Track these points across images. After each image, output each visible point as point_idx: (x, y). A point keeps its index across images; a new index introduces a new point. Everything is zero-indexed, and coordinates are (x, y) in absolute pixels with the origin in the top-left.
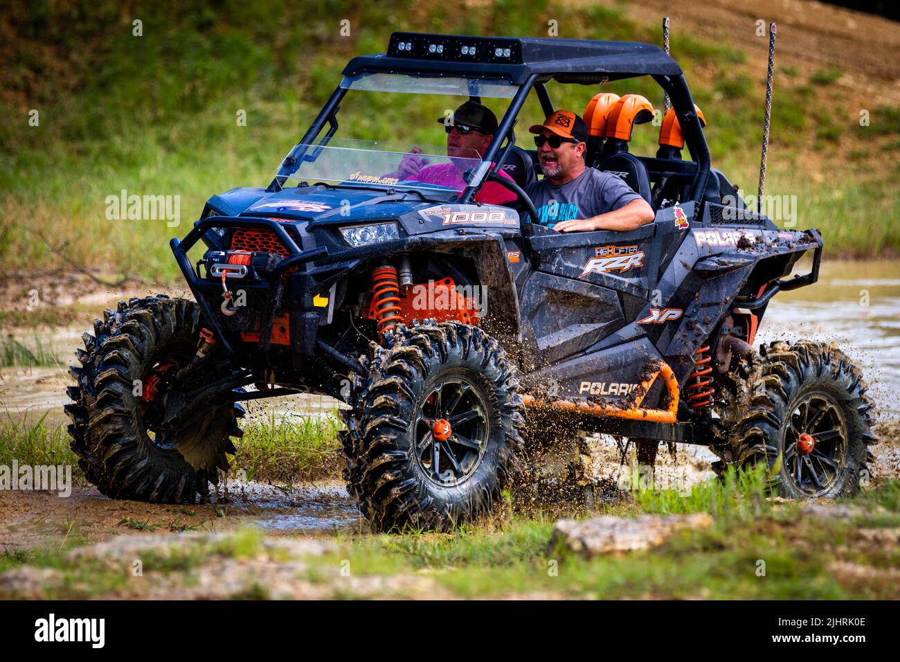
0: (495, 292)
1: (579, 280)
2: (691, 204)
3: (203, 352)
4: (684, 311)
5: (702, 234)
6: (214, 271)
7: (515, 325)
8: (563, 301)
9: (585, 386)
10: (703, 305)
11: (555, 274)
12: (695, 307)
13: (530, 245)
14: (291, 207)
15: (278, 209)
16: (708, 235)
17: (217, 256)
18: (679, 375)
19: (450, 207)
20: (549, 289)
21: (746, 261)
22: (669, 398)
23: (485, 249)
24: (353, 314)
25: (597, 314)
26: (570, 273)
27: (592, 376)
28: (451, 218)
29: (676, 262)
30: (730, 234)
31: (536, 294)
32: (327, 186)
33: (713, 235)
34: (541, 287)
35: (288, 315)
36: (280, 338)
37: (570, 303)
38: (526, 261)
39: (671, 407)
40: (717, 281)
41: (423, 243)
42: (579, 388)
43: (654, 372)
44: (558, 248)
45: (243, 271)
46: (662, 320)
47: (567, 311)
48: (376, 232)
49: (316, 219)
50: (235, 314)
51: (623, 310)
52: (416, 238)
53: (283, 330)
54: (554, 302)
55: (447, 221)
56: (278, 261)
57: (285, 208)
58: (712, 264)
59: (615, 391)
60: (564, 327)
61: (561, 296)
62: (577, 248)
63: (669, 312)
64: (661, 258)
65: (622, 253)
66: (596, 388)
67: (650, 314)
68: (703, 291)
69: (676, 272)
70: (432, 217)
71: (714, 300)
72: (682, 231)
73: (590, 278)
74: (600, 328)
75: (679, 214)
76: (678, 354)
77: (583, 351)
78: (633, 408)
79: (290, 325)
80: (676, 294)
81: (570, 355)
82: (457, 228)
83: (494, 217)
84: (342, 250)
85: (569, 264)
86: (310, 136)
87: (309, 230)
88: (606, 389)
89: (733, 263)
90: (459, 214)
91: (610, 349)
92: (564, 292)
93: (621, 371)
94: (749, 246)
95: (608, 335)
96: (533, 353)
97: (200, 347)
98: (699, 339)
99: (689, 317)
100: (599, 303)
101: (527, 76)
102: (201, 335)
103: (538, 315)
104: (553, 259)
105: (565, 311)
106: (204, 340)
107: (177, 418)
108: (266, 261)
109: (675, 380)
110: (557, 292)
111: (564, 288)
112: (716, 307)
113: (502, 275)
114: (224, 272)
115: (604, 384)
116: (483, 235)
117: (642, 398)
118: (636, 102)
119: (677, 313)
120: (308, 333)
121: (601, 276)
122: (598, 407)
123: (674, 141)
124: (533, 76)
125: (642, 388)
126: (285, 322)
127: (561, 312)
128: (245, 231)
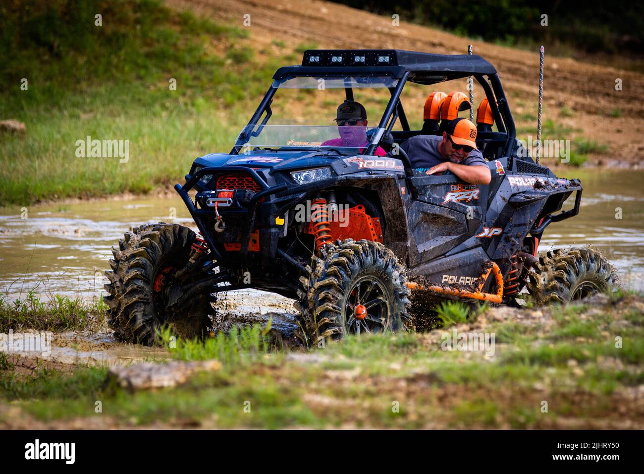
0: (392, 213)
1: (442, 206)
2: (506, 159)
3: (194, 259)
4: (503, 230)
5: (513, 179)
6: (209, 203)
7: (406, 235)
8: (431, 220)
9: (446, 278)
10: (515, 226)
11: (427, 203)
12: (510, 227)
13: (411, 183)
14: (256, 161)
15: (248, 162)
16: (517, 179)
17: (209, 194)
18: (503, 271)
19: (362, 157)
20: (424, 213)
21: (542, 196)
22: (497, 287)
23: (386, 184)
24: (298, 230)
25: (452, 230)
26: (436, 202)
27: (450, 271)
28: (363, 164)
29: (498, 196)
30: (529, 179)
31: (416, 215)
32: (271, 150)
33: (519, 179)
34: (419, 211)
35: (258, 231)
36: (252, 247)
37: (436, 222)
38: (409, 194)
39: (498, 292)
40: (524, 210)
41: (348, 180)
42: (442, 279)
43: (489, 268)
44: (428, 185)
45: (229, 202)
46: (490, 235)
47: (434, 228)
48: (315, 174)
49: (275, 167)
50: (223, 232)
51: (468, 228)
52: (343, 177)
53: (255, 241)
54: (426, 222)
55: (361, 166)
56: (253, 195)
57: (252, 161)
58: (521, 198)
59: (463, 282)
60: (433, 238)
61: (431, 217)
62: (440, 185)
63: (495, 230)
64: (489, 193)
65: (467, 189)
66: (452, 280)
67: (483, 231)
68: (515, 216)
69: (498, 204)
70: (351, 163)
71: (522, 222)
72: (501, 176)
73: (449, 205)
74: (455, 239)
75: (499, 166)
76: (500, 257)
77: (444, 254)
78: (478, 291)
79: (260, 237)
80: (499, 218)
81: (437, 257)
82: (367, 170)
83: (389, 164)
84: (294, 186)
85: (435, 196)
86: (255, 119)
87: (270, 174)
88: (458, 280)
89: (534, 197)
90: (369, 162)
91: (460, 254)
92: (433, 215)
93: (466, 269)
94: (542, 187)
95: (459, 244)
96: (415, 255)
97: (192, 255)
98: (514, 247)
99: (506, 233)
100: (454, 222)
101: (404, 73)
102: (193, 248)
103: (416, 230)
104: (425, 193)
105: (433, 227)
106: (194, 251)
107: (177, 303)
108: (245, 194)
109: (501, 274)
110: (428, 214)
111: (433, 212)
112: (524, 227)
113: (397, 202)
114: (216, 203)
115: (457, 277)
116: (385, 175)
117: (483, 285)
118: (459, 96)
119: (498, 231)
120: (272, 242)
121: (454, 204)
122: (457, 291)
123: (487, 120)
124: (407, 73)
125: (483, 279)
126: (256, 236)
127: (431, 228)
128: (226, 177)
